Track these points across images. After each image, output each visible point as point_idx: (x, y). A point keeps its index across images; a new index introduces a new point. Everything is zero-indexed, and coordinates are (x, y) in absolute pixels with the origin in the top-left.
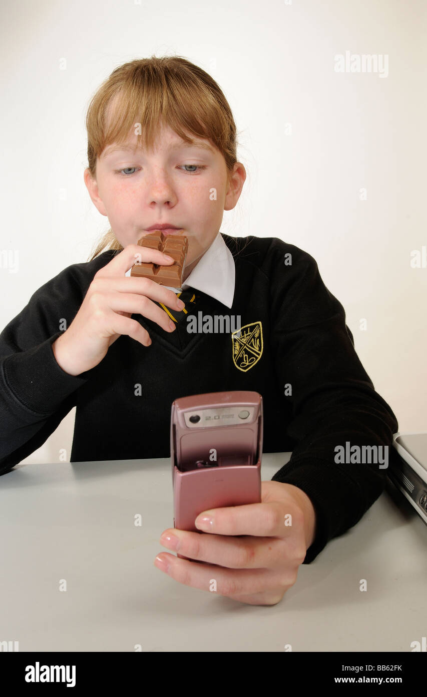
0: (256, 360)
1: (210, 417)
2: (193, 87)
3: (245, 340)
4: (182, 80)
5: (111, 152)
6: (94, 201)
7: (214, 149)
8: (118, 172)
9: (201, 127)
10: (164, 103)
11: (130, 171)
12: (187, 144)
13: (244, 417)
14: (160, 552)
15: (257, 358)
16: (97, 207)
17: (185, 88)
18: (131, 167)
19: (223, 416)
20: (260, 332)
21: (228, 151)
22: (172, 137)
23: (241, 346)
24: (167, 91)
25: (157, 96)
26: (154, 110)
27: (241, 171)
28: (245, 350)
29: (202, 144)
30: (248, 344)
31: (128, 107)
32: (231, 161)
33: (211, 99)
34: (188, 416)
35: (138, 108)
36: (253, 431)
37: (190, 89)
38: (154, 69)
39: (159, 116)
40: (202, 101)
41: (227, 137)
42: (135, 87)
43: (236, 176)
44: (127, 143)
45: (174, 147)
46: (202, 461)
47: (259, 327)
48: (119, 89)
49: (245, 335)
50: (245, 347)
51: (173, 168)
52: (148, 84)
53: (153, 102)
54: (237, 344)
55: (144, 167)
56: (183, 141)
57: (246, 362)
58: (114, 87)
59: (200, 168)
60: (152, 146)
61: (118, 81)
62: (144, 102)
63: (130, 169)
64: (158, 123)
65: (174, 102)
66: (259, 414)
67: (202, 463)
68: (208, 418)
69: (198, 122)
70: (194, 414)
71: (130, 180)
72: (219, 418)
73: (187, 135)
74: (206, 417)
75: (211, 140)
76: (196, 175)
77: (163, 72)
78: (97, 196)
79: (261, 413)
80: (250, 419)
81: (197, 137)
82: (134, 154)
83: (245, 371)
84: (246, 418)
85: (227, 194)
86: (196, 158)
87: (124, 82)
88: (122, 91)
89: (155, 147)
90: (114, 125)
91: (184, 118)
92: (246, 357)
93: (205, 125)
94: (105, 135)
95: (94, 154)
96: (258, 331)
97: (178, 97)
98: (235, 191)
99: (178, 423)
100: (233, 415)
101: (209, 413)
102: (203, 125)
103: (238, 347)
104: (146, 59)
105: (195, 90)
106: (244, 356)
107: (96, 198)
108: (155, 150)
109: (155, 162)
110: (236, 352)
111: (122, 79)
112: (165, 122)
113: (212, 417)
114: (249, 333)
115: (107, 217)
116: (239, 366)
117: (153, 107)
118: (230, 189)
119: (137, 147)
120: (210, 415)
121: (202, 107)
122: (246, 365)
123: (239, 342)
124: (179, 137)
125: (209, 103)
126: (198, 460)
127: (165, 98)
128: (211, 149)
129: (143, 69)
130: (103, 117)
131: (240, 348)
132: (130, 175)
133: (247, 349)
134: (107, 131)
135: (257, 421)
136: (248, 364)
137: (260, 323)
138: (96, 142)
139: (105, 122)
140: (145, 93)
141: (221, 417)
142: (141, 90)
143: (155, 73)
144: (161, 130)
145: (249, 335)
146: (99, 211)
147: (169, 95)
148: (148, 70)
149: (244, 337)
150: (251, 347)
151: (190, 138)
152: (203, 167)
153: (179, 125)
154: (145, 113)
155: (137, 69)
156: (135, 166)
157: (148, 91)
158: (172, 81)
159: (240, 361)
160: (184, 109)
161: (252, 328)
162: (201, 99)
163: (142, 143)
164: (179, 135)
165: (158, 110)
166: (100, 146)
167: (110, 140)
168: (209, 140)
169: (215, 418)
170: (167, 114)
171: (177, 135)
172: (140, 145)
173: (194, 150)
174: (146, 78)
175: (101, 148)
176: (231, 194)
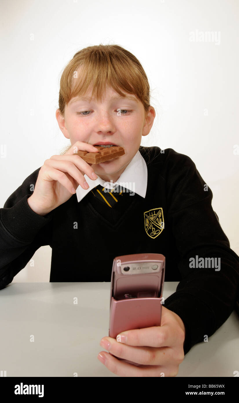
0: (160, 231)
1: (135, 268)
2: (126, 63)
3: (152, 218)
4: (119, 59)
5: (75, 101)
6: (61, 129)
7: (138, 101)
8: (79, 113)
9: (131, 87)
10: (109, 73)
11: (86, 113)
12: (122, 97)
13: (154, 269)
14: (101, 351)
15: (161, 230)
16: (63, 134)
17: (121, 64)
18: (87, 110)
19: (143, 268)
20: (162, 214)
21: (146, 102)
22: (113, 93)
23: (150, 222)
24: (110, 66)
25: (105, 68)
26: (103, 77)
27: (153, 112)
28: (153, 224)
29: (131, 97)
30: (155, 221)
31: (87, 75)
32: (147, 107)
33: (136, 70)
34: (123, 267)
35: (93, 76)
36: (158, 277)
37: (124, 65)
38: (103, 53)
39: (106, 80)
40: (132, 72)
41: (146, 93)
42: (91, 63)
43: (149, 114)
44: (85, 96)
45: (114, 99)
46: (128, 295)
47: (161, 211)
48: (81, 64)
49: (152, 215)
50: (153, 223)
51: (113, 111)
52: (99, 62)
53: (102, 72)
54: (147, 220)
55: (95, 111)
56: (120, 95)
57: (154, 232)
58: (78, 62)
59: (129, 111)
60: (101, 98)
61: (81, 59)
62: (97, 72)
63: (86, 112)
64: (105, 85)
65: (114, 72)
66: (163, 267)
67: (128, 296)
68: (134, 269)
69: (129, 84)
70: (126, 266)
71: (86, 118)
72: (140, 269)
73: (122, 92)
74: (133, 268)
75: (136, 95)
76: (127, 115)
77: (108, 54)
78: (64, 126)
79: (164, 267)
80: (159, 270)
81: (128, 93)
82: (90, 103)
83: (154, 238)
84: (157, 269)
85: (144, 126)
86: (127, 106)
87: (84, 60)
88: (83, 65)
89: (103, 99)
90: (77, 85)
91: (121, 82)
92: (154, 229)
93: (133, 85)
94: (72, 91)
95: (63, 101)
96: (161, 213)
97: (117, 69)
98: (149, 124)
99: (117, 271)
100: (149, 267)
101: (135, 266)
102: (132, 86)
103: (148, 222)
104: (97, 46)
105: (127, 65)
106: (153, 229)
107: (63, 127)
108: (103, 101)
109: (102, 108)
110: (147, 225)
111: (83, 58)
112: (109, 84)
113: (137, 268)
114: (155, 215)
115: (70, 139)
116: (150, 235)
117: (102, 75)
118: (146, 122)
119: (91, 99)
120: (135, 267)
121: (131, 75)
122: (154, 234)
123: (148, 219)
124: (117, 93)
125: (136, 73)
126: (126, 294)
127: (109, 70)
128: (136, 100)
129: (96, 52)
130: (71, 81)
131: (149, 223)
132: (86, 115)
133: (154, 224)
134: (73, 89)
135: (162, 272)
136: (155, 234)
137: (161, 208)
138: (66, 95)
139: (72, 83)
140: (97, 66)
141: (142, 268)
142: (95, 65)
143: (103, 55)
144: (107, 89)
145: (155, 216)
146: (64, 135)
147: (112, 68)
148: (99, 53)
149: (152, 216)
150: (156, 223)
151: (124, 94)
152: (131, 111)
153: (117, 86)
154: (97, 79)
155: (92, 52)
156: (90, 110)
157: (99, 65)
158: (114, 60)
159: (150, 231)
160: (121, 77)
161: (157, 211)
162: (131, 71)
163: (95, 97)
164: (117, 92)
165: (105, 77)
166: (68, 97)
167: (75, 94)
168: (135, 95)
169: (138, 269)
170: (111, 80)
171: (116, 92)
172: (93, 97)
173: (126, 100)
174: (98, 58)
175: (69, 99)
176: (147, 126)
